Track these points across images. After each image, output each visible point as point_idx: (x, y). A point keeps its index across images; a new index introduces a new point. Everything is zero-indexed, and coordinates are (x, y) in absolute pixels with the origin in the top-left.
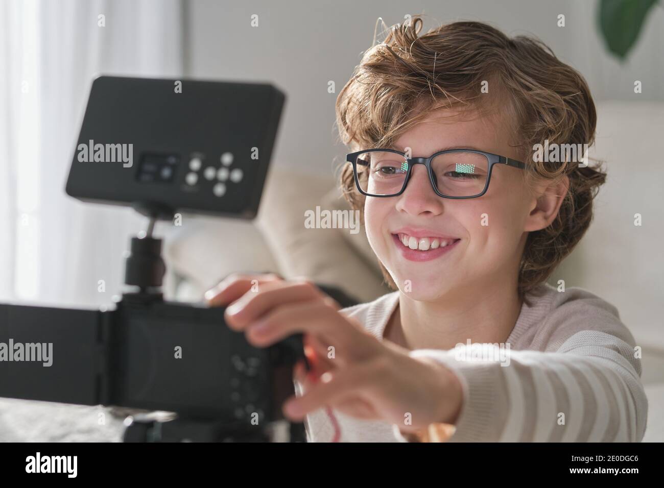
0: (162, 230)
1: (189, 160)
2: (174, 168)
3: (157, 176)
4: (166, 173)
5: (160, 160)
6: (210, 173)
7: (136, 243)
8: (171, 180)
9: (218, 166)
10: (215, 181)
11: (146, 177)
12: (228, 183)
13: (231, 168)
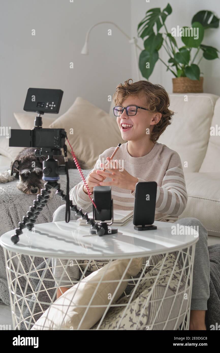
0: (42, 116)
1: (47, 103)
2: (43, 105)
3: (41, 106)
4: (42, 106)
5: (41, 103)
6: (50, 105)
7: (37, 118)
8: (43, 107)
9: (51, 104)
10: (51, 107)
11: (38, 106)
12: (53, 107)
13: (54, 105)
